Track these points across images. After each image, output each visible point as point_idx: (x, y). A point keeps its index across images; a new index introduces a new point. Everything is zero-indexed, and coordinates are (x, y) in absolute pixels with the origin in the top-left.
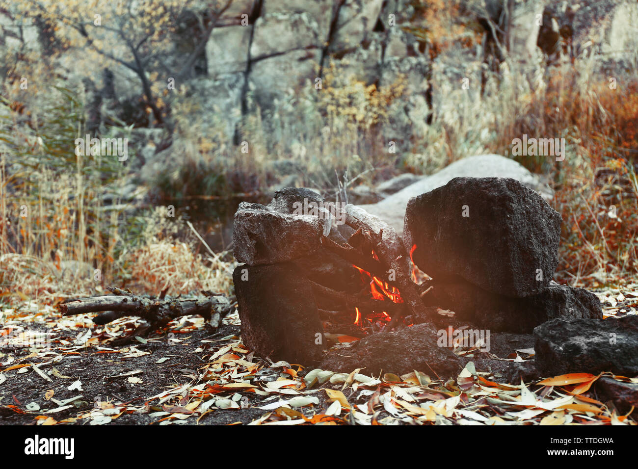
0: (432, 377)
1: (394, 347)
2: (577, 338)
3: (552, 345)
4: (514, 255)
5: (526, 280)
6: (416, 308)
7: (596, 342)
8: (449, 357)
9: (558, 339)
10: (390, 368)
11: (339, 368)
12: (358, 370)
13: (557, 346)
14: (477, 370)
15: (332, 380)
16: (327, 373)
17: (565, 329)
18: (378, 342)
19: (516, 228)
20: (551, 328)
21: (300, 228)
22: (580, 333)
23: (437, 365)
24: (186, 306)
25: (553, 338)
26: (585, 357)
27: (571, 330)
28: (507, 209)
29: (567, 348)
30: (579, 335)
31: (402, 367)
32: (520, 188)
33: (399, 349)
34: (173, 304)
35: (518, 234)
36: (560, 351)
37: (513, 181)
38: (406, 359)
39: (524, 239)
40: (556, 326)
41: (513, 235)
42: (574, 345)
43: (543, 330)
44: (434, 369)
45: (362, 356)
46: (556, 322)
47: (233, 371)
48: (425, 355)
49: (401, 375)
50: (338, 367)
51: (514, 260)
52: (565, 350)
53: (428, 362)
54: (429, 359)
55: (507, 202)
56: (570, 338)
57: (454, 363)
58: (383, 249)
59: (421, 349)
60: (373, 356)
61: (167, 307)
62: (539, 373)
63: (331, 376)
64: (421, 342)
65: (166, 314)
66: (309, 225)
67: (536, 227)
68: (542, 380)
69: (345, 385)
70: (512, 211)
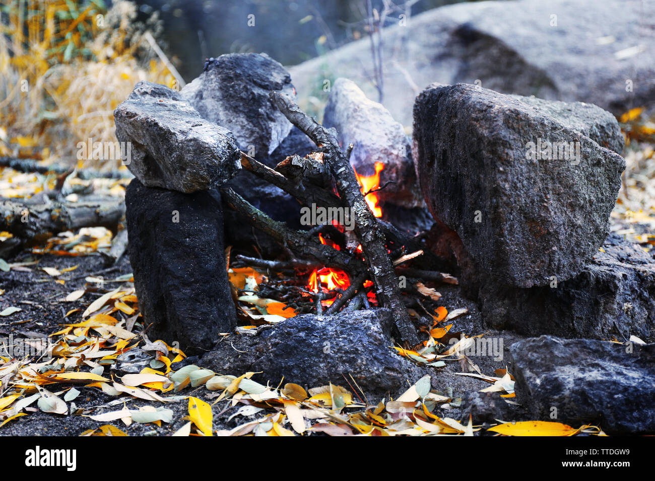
0: (355, 395)
1: (309, 345)
2: (567, 368)
3: (528, 373)
4: (512, 226)
5: (533, 262)
6: (380, 278)
7: (590, 379)
8: (387, 369)
9: (538, 367)
10: (296, 376)
11: (226, 367)
12: (249, 374)
13: (534, 376)
14: (433, 389)
15: (209, 384)
16: (205, 372)
17: (552, 353)
18: (289, 334)
19: (514, 187)
20: (532, 349)
21: (195, 151)
22: (574, 361)
23: (365, 379)
24: (78, 215)
25: (531, 364)
26: (566, 401)
27: (560, 355)
28: (500, 158)
29: (547, 381)
30: (573, 364)
31: (314, 377)
32: (530, 125)
33: (315, 348)
34: (56, 213)
35: (519, 196)
36: (535, 385)
37: (517, 113)
38: (322, 365)
39: (532, 202)
40: (539, 347)
41: (509, 197)
42: (556, 379)
43: (521, 350)
44: (360, 385)
45: (261, 353)
46: (541, 340)
47: (94, 345)
48: (352, 362)
49: (309, 388)
50: (224, 364)
51: (511, 232)
52: (542, 384)
53: (353, 374)
54: (355, 369)
55: (500, 149)
56: (557, 368)
57: (393, 379)
58: (345, 179)
59: (347, 352)
60: (276, 355)
61: (45, 216)
62: (501, 412)
63: (209, 378)
64: (351, 341)
65: (44, 228)
66: (209, 148)
67: (560, 182)
68: (499, 423)
69: (223, 395)
70: (509, 162)
